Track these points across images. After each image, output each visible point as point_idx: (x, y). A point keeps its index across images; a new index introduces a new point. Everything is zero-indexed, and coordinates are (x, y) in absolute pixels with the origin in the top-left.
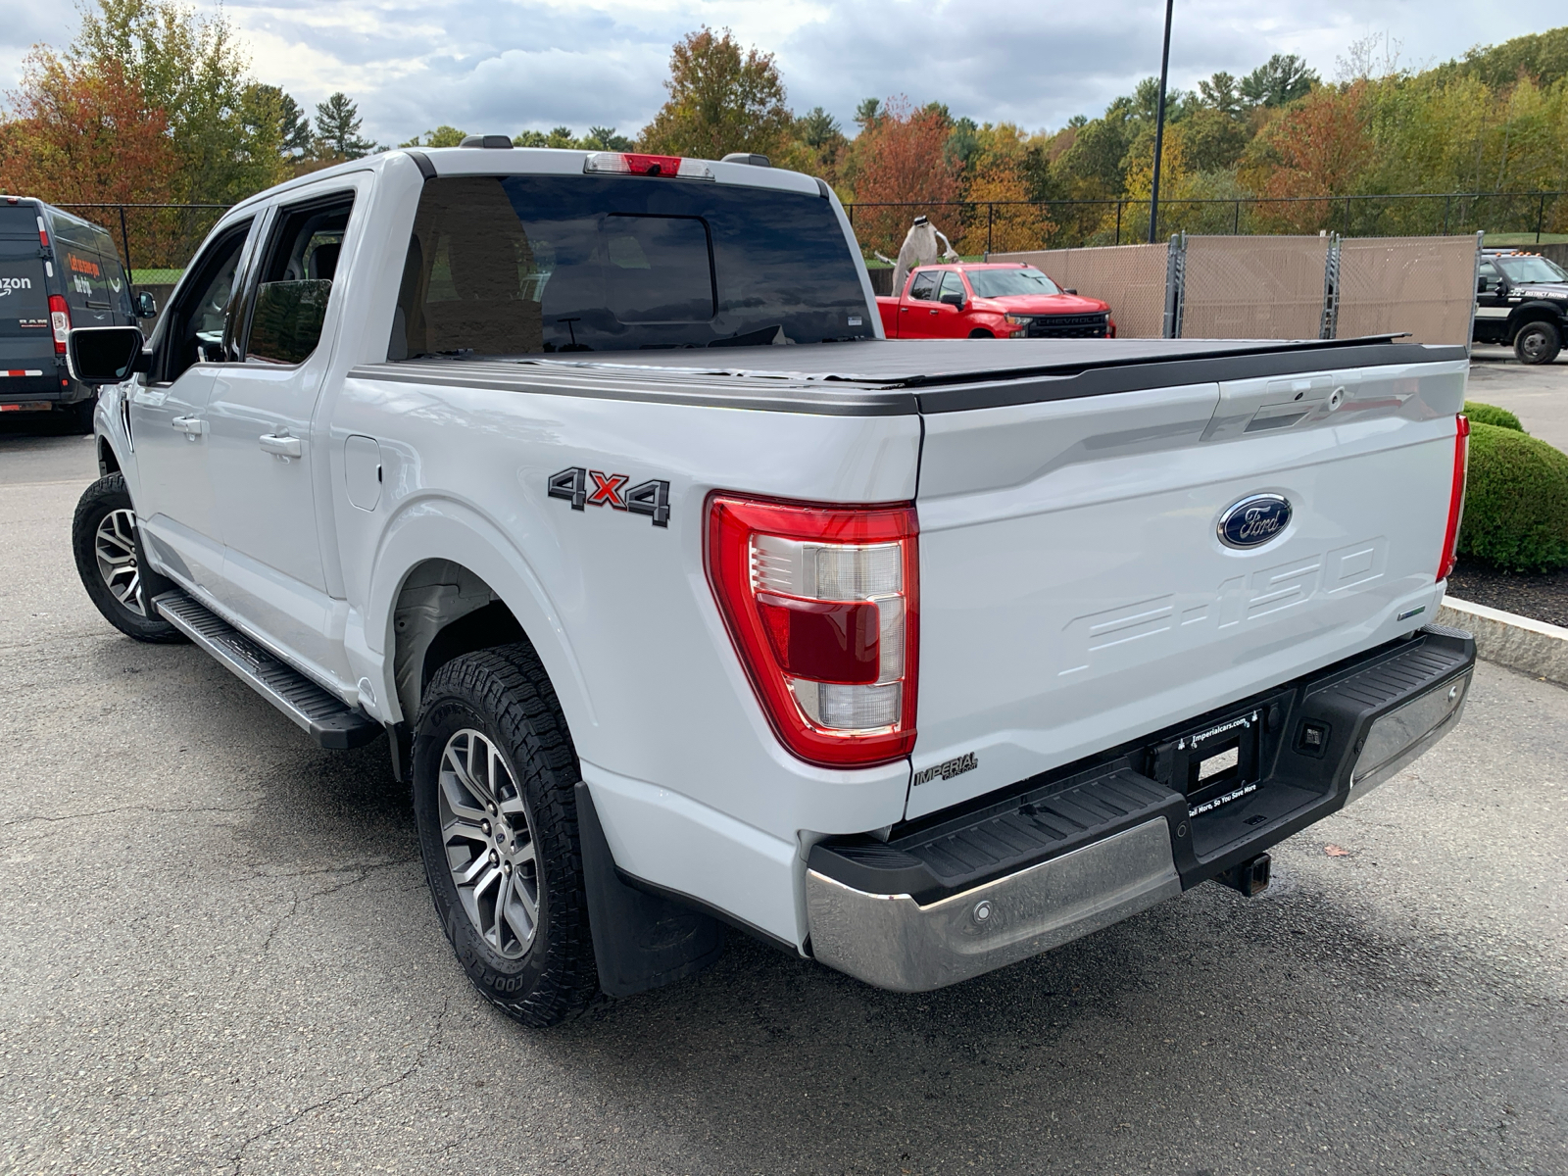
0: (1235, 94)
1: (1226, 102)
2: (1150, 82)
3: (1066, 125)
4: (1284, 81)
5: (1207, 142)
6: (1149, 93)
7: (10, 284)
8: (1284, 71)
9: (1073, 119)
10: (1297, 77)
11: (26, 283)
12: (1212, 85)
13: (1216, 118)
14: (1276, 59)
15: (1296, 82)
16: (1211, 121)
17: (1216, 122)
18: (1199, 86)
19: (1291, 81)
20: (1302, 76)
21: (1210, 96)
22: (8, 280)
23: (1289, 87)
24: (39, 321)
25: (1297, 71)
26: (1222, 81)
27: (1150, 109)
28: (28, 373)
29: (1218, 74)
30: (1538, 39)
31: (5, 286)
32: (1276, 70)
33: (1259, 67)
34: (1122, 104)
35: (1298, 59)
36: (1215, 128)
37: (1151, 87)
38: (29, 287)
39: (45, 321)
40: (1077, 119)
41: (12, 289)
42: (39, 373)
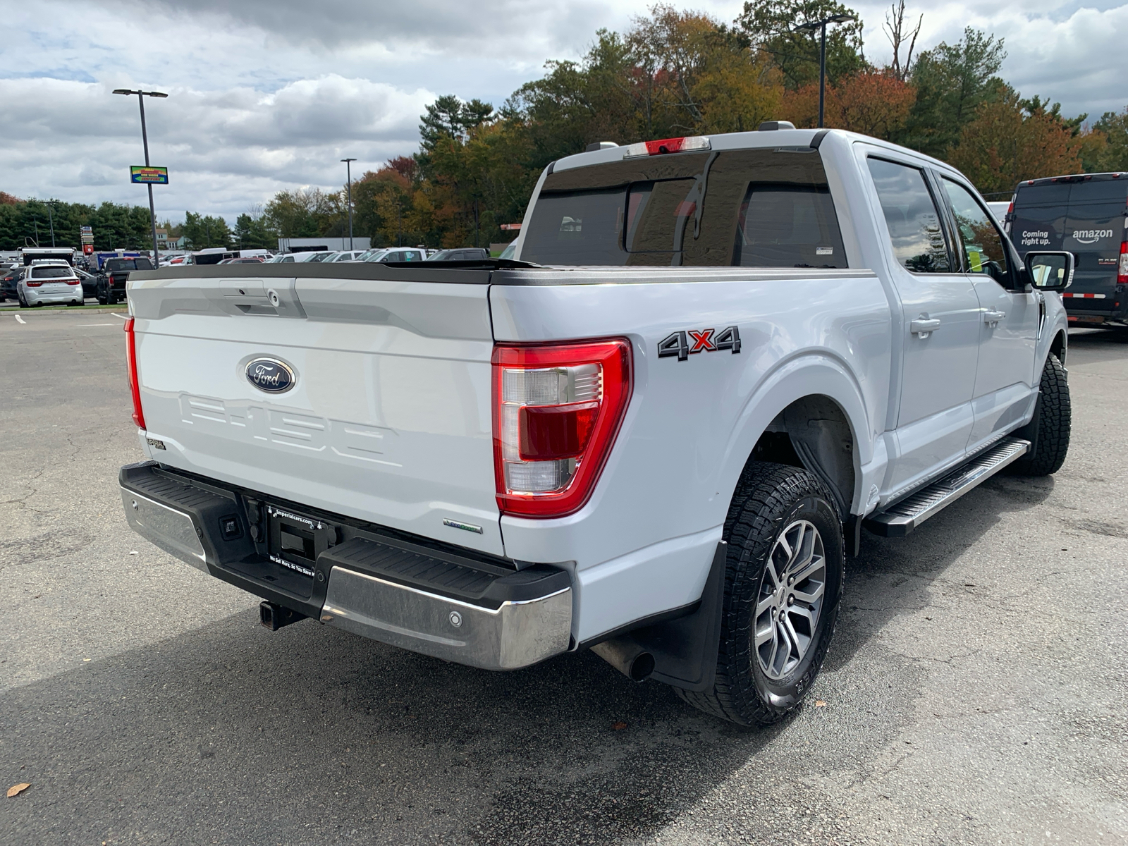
7: (1099, 234)
11: (1109, 233)
22: (1098, 231)
24: (1112, 260)
28: (1097, 296)
31: (1096, 235)
38: (1111, 236)
39: (1115, 260)
41: (1100, 237)
42: (1103, 296)
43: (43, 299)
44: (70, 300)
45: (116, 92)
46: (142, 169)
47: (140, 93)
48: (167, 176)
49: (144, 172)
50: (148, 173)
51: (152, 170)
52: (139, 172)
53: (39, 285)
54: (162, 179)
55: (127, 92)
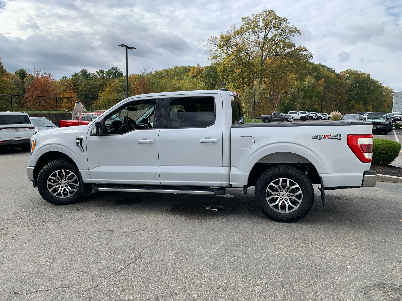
0: (105, 75)
1: (103, 77)
2: (84, 70)
3: (61, 78)
4: (115, 73)
5: (100, 86)
6: (84, 73)
8: (115, 71)
9: (63, 77)
10: (118, 72)
12: (99, 72)
13: (102, 80)
14: (113, 68)
15: (118, 73)
16: (100, 80)
17: (102, 81)
18: (96, 72)
19: (117, 73)
20: (119, 72)
21: (99, 75)
23: (116, 75)
25: (118, 71)
26: (102, 71)
27: (84, 76)
29: (101, 70)
30: (167, 70)
32: (113, 70)
33: (109, 69)
34: (76, 74)
35: (118, 68)
36: (102, 82)
37: (84, 71)
40: (64, 77)
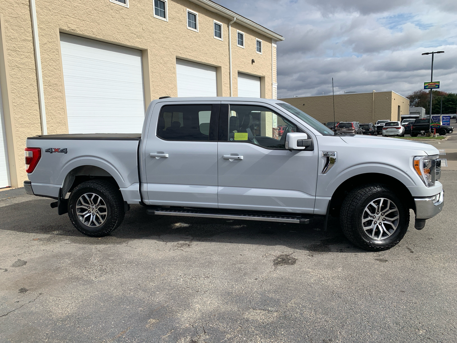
43: (387, 134)
44: (396, 135)
45: (423, 54)
46: (429, 83)
47: (433, 53)
48: (439, 85)
49: (429, 84)
50: (431, 84)
51: (433, 83)
52: (427, 85)
53: (386, 129)
54: (437, 87)
55: (427, 54)
